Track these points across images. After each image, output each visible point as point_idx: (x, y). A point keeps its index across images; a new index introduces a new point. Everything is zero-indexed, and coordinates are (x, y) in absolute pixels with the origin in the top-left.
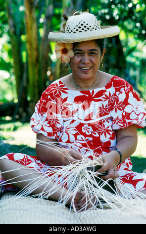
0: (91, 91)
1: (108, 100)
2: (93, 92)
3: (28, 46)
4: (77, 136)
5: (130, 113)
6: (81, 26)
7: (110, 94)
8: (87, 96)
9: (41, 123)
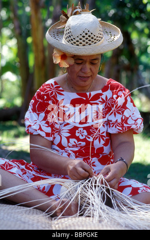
0: (88, 94)
1: (105, 104)
2: (90, 95)
3: (33, 48)
4: (70, 139)
5: (128, 118)
6: (85, 35)
7: (106, 97)
8: (85, 99)
9: (38, 122)
